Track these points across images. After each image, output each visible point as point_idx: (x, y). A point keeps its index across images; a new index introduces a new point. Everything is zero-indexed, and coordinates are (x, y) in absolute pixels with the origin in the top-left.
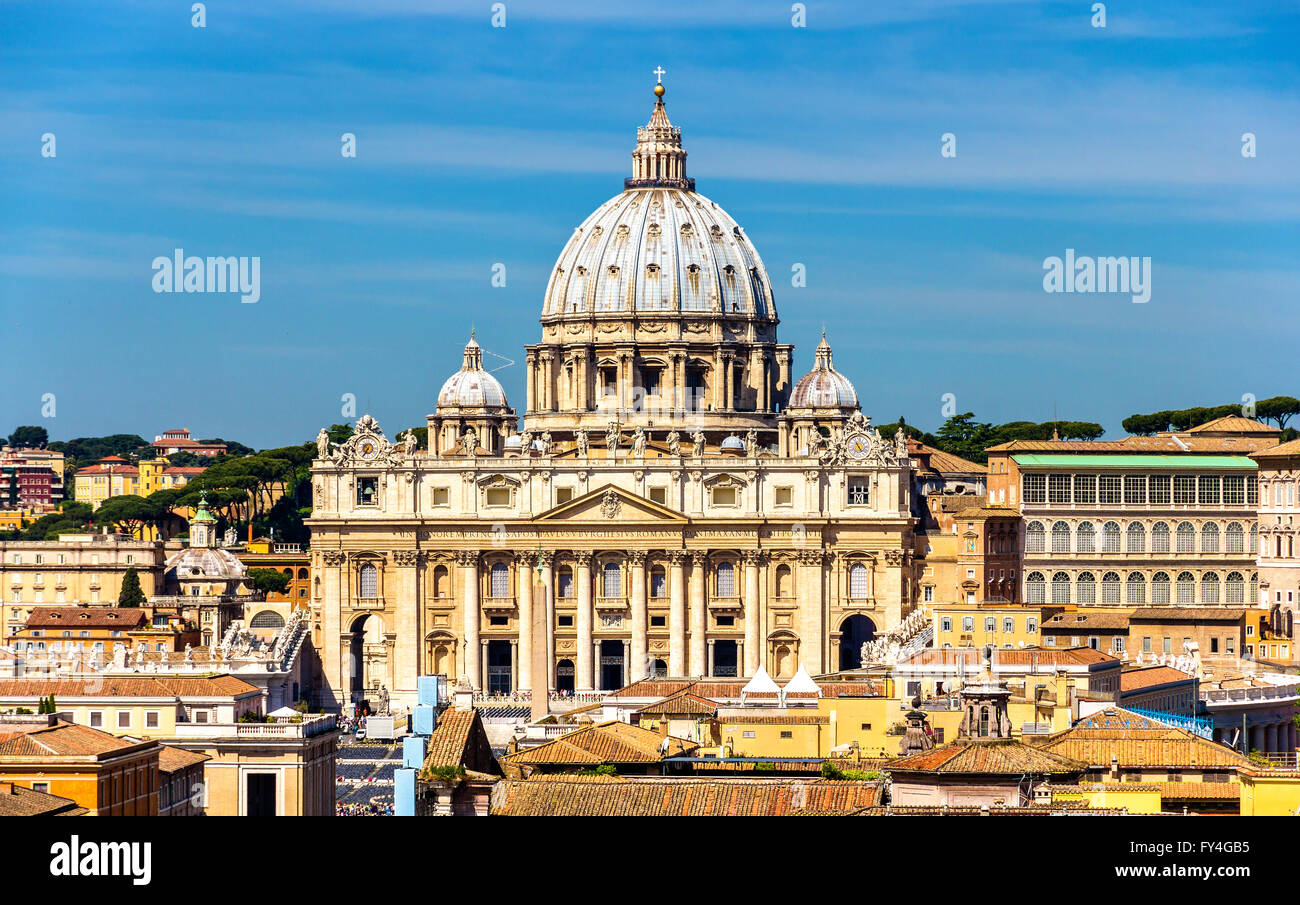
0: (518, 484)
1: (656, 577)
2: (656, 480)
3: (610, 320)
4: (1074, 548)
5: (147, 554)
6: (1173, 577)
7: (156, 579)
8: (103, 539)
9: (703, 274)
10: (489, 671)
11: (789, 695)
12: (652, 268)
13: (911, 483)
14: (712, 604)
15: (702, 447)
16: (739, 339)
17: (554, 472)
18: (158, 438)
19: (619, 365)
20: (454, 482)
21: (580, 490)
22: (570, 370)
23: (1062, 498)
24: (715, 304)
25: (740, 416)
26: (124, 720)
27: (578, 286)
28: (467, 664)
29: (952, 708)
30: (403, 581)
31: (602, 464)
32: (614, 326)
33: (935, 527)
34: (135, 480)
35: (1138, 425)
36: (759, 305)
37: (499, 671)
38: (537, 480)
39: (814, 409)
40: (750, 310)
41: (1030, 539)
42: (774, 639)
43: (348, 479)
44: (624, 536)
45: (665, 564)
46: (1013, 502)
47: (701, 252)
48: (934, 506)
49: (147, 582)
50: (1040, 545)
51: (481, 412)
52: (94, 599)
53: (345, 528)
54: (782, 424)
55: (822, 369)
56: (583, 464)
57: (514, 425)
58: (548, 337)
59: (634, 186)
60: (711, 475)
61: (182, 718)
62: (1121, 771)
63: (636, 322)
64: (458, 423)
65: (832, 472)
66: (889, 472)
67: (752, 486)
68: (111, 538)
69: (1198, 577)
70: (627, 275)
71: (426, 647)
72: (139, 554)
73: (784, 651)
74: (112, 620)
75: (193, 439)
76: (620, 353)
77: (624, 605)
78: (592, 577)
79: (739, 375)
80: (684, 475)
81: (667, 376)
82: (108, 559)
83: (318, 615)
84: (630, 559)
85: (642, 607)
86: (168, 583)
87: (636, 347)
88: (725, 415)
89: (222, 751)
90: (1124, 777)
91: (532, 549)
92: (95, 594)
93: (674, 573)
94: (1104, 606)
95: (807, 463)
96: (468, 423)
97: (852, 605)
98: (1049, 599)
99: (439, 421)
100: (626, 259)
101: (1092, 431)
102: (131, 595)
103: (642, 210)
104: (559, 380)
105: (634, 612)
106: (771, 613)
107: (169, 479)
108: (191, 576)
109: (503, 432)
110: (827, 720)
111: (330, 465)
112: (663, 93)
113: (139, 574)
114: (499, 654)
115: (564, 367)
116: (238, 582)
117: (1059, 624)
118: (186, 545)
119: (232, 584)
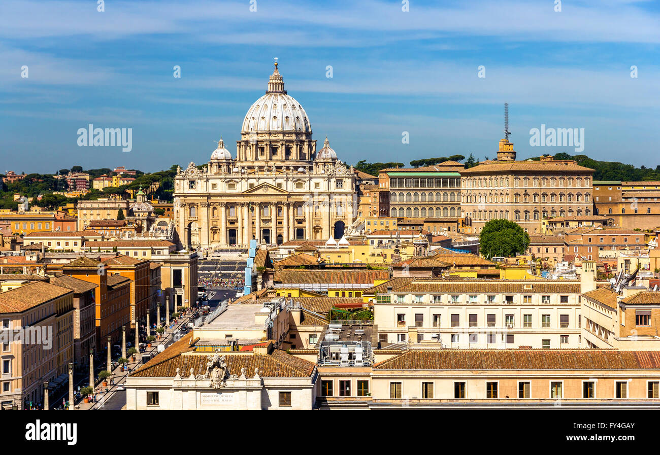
0: (238, 182)
1: (279, 210)
2: (279, 181)
3: (262, 133)
4: (405, 200)
5: (124, 204)
6: (435, 209)
7: (127, 212)
8: (111, 200)
9: (290, 119)
10: (229, 238)
11: (340, 245)
12: (275, 117)
13: (355, 180)
14: (296, 218)
15: (293, 171)
16: (301, 138)
17: (248, 179)
18: (115, 170)
19: (265, 147)
20: (218, 182)
21: (256, 184)
22: (250, 148)
23: (401, 185)
24: (293, 128)
25: (302, 162)
26: (136, 254)
27: (252, 122)
28: (223, 236)
29: (389, 248)
30: (203, 211)
31: (263, 176)
32: (264, 135)
33: (362, 194)
34: (111, 182)
35: (415, 164)
36: (307, 128)
37: (232, 238)
38: (243, 181)
39: (324, 159)
40: (304, 130)
41: (392, 198)
42: (315, 228)
43: (186, 181)
44: (269, 197)
45: (282, 206)
46: (387, 187)
47: (289, 112)
48: (362, 188)
49: (125, 212)
50: (395, 199)
51: (224, 161)
52: (109, 218)
53: (186, 196)
54: (314, 164)
55: (326, 147)
56: (257, 176)
57: (234, 165)
58: (243, 138)
59: (268, 93)
60: (295, 179)
61: (153, 253)
62: (456, 266)
63: (270, 134)
64: (217, 164)
65: (332, 178)
66: (348, 178)
67: (308, 183)
68: (113, 199)
69: (442, 208)
70: (267, 119)
71: (210, 231)
72: (122, 204)
73: (317, 232)
74: (116, 224)
75: (126, 170)
76: (265, 143)
77: (270, 218)
78: (260, 210)
79: (301, 149)
80: (287, 179)
81: (279, 150)
82: (113, 205)
83: (178, 222)
84: (272, 204)
85: (275, 219)
86: (131, 213)
87: (270, 141)
88: (297, 161)
89: (165, 263)
90: (457, 268)
91: (242, 202)
92: (109, 216)
93: (285, 208)
94: (414, 217)
95: (324, 175)
96: (220, 164)
97: (338, 218)
98: (398, 216)
99: (211, 163)
100: (267, 115)
101: (401, 166)
102: (121, 217)
103: (271, 100)
104: (247, 151)
105: (273, 220)
106: (314, 220)
107: (122, 182)
108: (137, 211)
109: (231, 167)
110: (351, 252)
111: (181, 177)
112: (277, 65)
113: (123, 210)
114: (232, 234)
115: (248, 147)
116: (152, 212)
117: (402, 223)
118: (135, 201)
119: (150, 213)
